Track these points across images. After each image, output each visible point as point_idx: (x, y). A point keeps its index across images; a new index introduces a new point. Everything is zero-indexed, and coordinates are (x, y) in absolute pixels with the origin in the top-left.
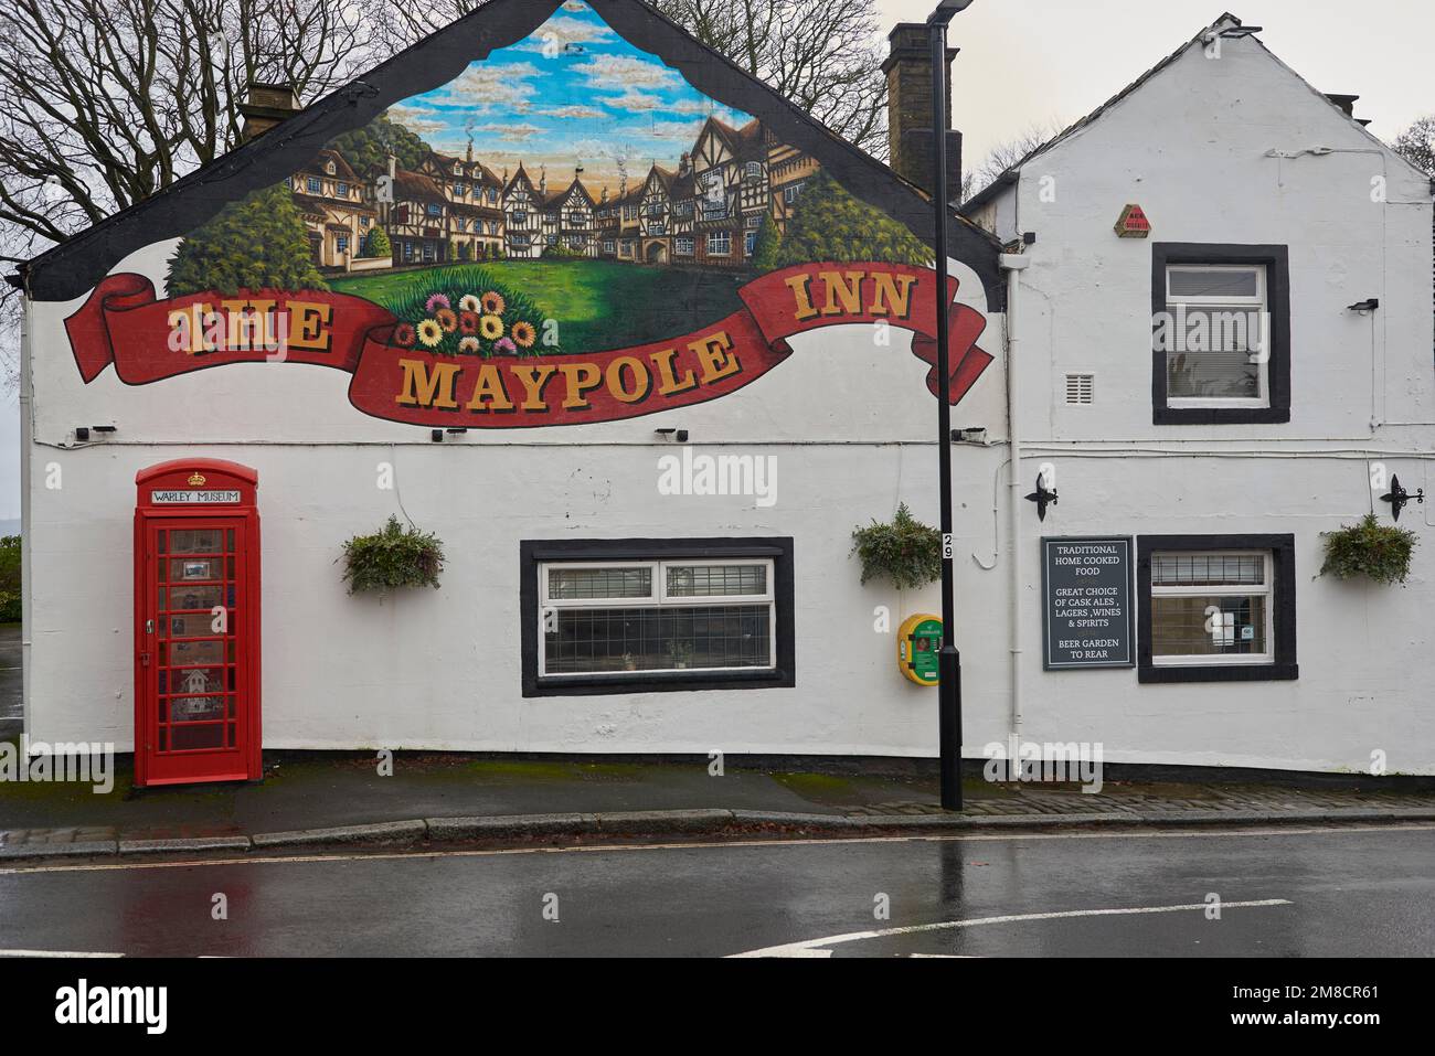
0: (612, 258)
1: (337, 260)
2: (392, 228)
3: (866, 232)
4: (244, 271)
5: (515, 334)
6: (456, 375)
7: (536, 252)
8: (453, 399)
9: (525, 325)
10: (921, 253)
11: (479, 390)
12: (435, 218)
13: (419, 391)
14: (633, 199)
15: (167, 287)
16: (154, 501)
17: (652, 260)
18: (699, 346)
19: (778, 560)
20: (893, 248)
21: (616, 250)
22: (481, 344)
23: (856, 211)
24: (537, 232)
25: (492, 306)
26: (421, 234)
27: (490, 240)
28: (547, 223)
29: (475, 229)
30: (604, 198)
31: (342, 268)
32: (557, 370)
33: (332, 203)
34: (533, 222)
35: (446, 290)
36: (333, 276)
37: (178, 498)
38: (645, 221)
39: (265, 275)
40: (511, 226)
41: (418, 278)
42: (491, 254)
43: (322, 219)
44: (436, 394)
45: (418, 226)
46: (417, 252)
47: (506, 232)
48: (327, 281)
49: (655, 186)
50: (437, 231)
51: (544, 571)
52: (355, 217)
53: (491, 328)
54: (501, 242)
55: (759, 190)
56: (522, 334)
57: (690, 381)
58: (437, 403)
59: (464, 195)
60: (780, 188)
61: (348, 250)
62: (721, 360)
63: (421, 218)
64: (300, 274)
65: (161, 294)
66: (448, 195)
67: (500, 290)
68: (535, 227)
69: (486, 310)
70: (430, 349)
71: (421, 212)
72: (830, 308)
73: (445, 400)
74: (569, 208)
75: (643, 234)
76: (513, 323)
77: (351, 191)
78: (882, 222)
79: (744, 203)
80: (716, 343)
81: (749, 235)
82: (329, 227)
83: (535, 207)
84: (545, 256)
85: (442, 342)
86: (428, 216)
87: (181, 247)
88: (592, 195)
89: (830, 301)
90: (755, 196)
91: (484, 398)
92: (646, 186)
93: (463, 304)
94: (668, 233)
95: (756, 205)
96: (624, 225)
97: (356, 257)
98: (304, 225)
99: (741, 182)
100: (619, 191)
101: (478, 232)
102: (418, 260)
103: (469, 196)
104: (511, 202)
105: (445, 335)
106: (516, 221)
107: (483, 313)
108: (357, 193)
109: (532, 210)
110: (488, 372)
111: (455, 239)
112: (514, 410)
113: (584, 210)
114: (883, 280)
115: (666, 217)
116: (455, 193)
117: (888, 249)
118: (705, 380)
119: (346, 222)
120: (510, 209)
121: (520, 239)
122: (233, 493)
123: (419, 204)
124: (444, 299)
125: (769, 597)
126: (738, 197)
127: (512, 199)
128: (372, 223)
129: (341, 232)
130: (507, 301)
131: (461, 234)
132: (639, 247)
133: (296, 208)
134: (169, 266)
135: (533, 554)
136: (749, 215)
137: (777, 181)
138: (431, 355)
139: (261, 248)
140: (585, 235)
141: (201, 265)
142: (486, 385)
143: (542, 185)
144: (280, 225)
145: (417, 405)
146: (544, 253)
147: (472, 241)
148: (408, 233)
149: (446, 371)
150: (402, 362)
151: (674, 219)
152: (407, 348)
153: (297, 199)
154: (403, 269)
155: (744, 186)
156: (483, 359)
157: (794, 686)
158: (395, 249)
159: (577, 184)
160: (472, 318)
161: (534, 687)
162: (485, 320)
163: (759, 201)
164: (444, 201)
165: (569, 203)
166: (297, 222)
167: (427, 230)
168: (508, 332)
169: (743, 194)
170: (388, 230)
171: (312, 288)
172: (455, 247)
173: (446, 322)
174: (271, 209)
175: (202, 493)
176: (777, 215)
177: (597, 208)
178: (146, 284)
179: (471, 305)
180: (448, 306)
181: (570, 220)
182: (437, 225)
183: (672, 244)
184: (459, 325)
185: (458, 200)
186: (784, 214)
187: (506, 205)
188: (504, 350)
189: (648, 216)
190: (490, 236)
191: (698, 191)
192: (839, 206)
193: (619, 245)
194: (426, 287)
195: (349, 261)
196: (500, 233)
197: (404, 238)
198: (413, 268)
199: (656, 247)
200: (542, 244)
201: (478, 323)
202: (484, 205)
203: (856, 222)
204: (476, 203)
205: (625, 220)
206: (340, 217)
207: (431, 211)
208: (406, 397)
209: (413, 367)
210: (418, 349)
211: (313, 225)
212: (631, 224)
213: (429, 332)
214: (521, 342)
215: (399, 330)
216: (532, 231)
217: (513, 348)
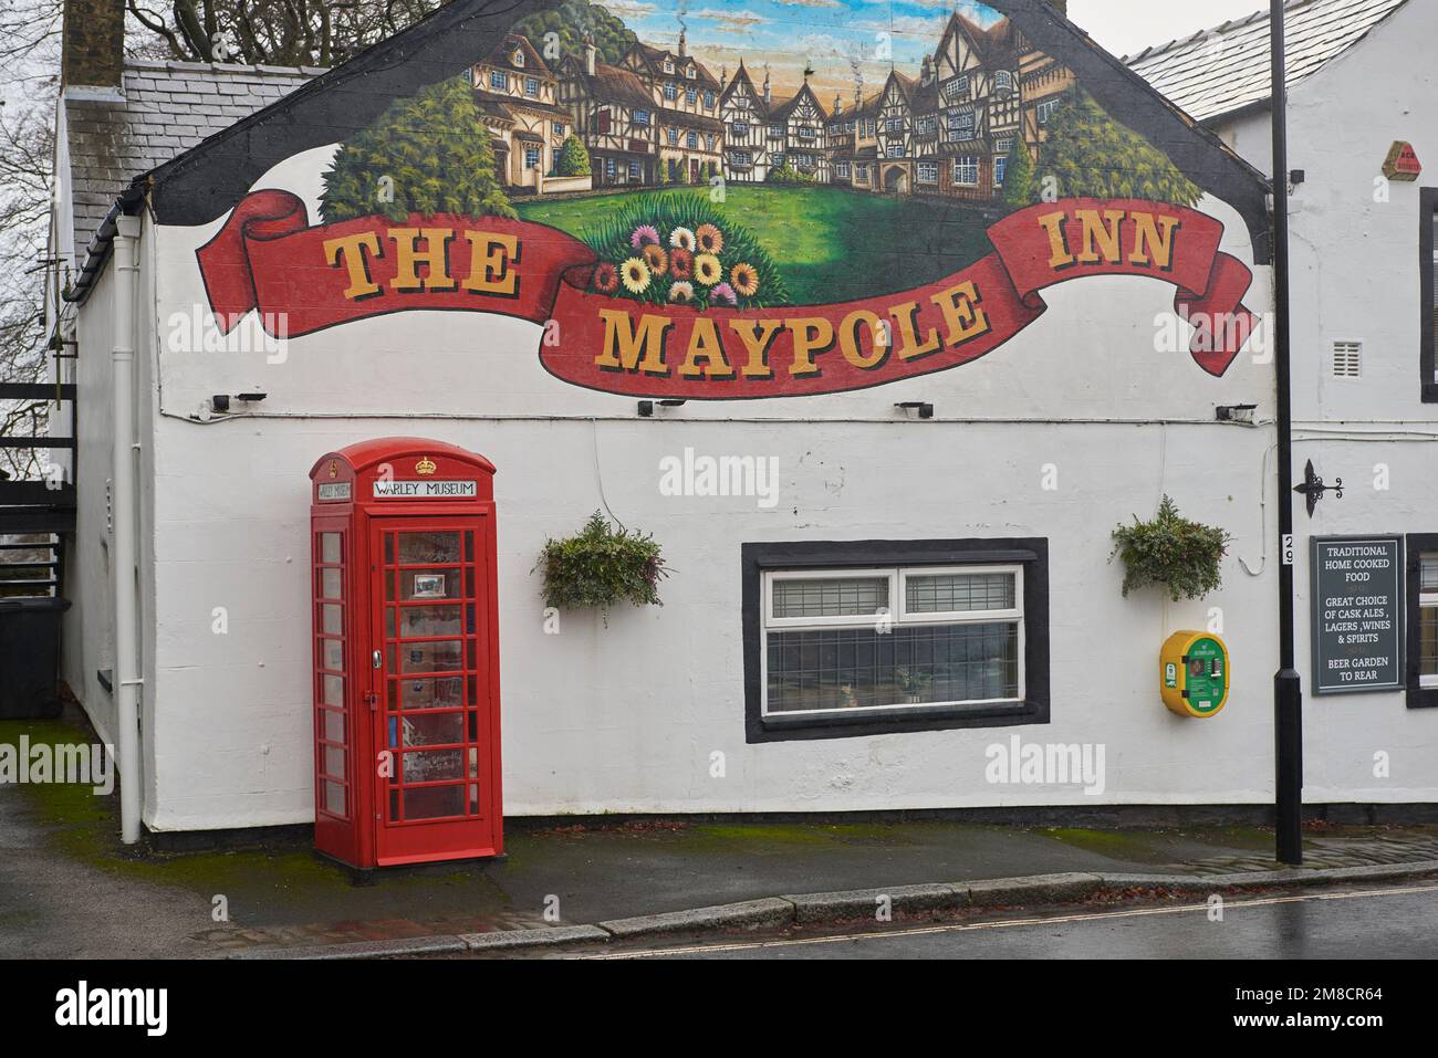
0: (846, 185)
1: (526, 179)
2: (591, 138)
3: (1126, 163)
4: (414, 189)
5: (735, 279)
6: (666, 330)
7: (759, 175)
8: (662, 361)
9: (747, 268)
10: (1184, 190)
11: (693, 351)
12: (642, 127)
13: (623, 351)
14: (868, 112)
15: (322, 210)
16: (376, 494)
17: (891, 189)
18: (943, 299)
19: (1028, 566)
20: (1155, 183)
21: (850, 175)
22: (695, 291)
23: (1114, 136)
24: (761, 149)
25: (708, 242)
26: (626, 147)
27: (706, 158)
28: (772, 139)
29: (689, 141)
30: (837, 108)
31: (532, 190)
32: (783, 326)
33: (519, 103)
34: (756, 137)
35: (655, 221)
36: (520, 199)
37: (404, 491)
38: (883, 139)
39: (440, 196)
40: (730, 140)
41: (621, 204)
42: (703, 175)
43: (508, 124)
44: (642, 355)
45: (622, 136)
46: (621, 170)
47: (725, 148)
48: (515, 205)
49: (894, 96)
50: (645, 144)
51: (767, 580)
52: (547, 123)
53: (707, 270)
54: (718, 160)
55: (1009, 106)
56: (743, 279)
57: (933, 343)
58: (644, 366)
59: (675, 99)
60: (1032, 104)
61: (539, 166)
62: (968, 317)
63: (625, 126)
64: (482, 196)
65: (315, 219)
66: (657, 98)
67: (718, 222)
68: (758, 143)
69: (702, 247)
70: (636, 297)
71: (626, 119)
72: (1087, 255)
73: (652, 363)
74: (797, 119)
75: (880, 156)
76: (732, 265)
77: (543, 89)
78: (1143, 150)
79: (993, 122)
80: (962, 295)
81: (999, 162)
82: (518, 135)
83: (758, 117)
84: (769, 181)
85: (650, 287)
86: (633, 125)
87: (339, 157)
88: (823, 105)
89: (1087, 245)
90: (1005, 113)
91: (699, 360)
92: (884, 96)
93: (675, 240)
94: (908, 155)
95: (1006, 125)
96: (859, 144)
97: (550, 175)
98: (487, 132)
99: (990, 95)
100: (853, 101)
101: (692, 147)
102: (622, 181)
103: (681, 101)
104: (731, 110)
105: (654, 278)
106: (737, 135)
107: (698, 252)
108: (550, 91)
109: (755, 121)
110: (703, 327)
111: (665, 155)
112: (734, 376)
113: (814, 123)
114: (1144, 222)
115: (907, 136)
116: (665, 96)
117: (1148, 184)
118: (950, 342)
119: (537, 129)
120: (729, 119)
121: (740, 157)
122: (468, 484)
123: (623, 109)
124: (652, 232)
125: (1017, 612)
126: (986, 114)
127: (732, 106)
128: (568, 131)
129: (530, 141)
130: (726, 236)
131: (672, 149)
132: (877, 173)
133: (477, 109)
134: (324, 181)
135: (758, 559)
136: (999, 136)
137: (1029, 96)
138: (638, 305)
139: (435, 161)
140: (815, 154)
141: (363, 180)
142: (701, 344)
143: (766, 90)
144: (457, 130)
145: (620, 369)
146: (768, 175)
147: (686, 158)
148: (611, 146)
149: (654, 324)
150: (604, 313)
151: (915, 137)
152: (609, 295)
153: (479, 97)
154: (604, 192)
155: (992, 100)
156: (698, 311)
157: (1048, 722)
158: (595, 165)
159: (805, 89)
160: (686, 258)
161: (760, 730)
162: (700, 260)
163: (1009, 120)
164: (653, 106)
165: (797, 113)
166: (479, 127)
167: (633, 142)
168: (726, 276)
169: (992, 110)
170: (587, 141)
171: (497, 215)
172: (665, 165)
173: (655, 262)
174: (447, 108)
175: (432, 484)
176: (1030, 138)
177: (829, 122)
178: (295, 204)
179: (684, 241)
180: (657, 240)
181: (797, 135)
182: (644, 137)
183: (913, 168)
184: (669, 266)
185: (668, 105)
186: (1036, 136)
187: (724, 113)
188: (722, 299)
189: (886, 134)
190: (706, 151)
191: (942, 105)
192: (1096, 129)
193: (854, 169)
194: (632, 216)
195: (541, 179)
196: (718, 149)
197: (605, 151)
198: (616, 191)
199: (895, 173)
200: (765, 165)
201: (692, 264)
202: (699, 112)
203: (1115, 150)
204: (690, 110)
205: (861, 138)
206: (528, 122)
207: (638, 118)
208: (606, 358)
209: (616, 319)
210: (622, 296)
211: (498, 131)
212: (868, 142)
213: (635, 274)
214: (742, 289)
215: (600, 271)
216: (754, 148)
217: (732, 297)
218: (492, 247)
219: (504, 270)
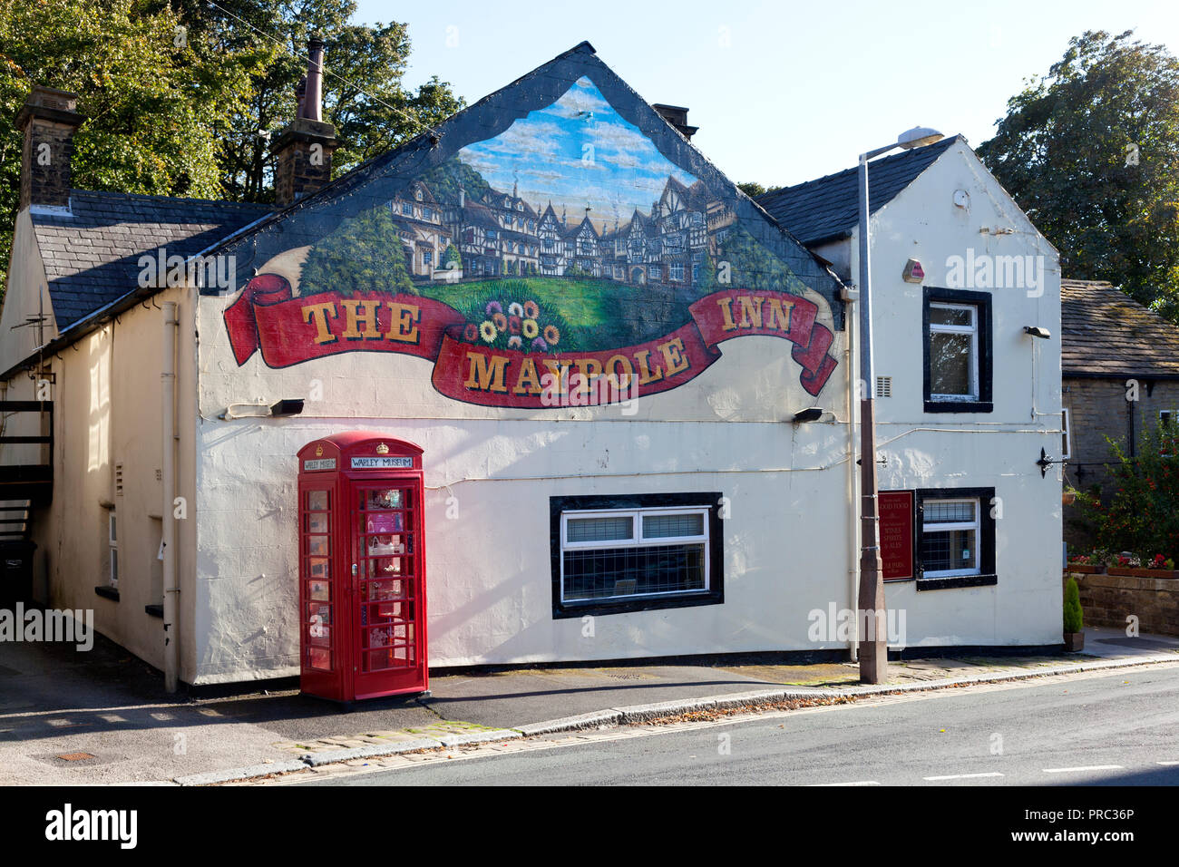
0: (609, 279)
1: (424, 271)
2: (463, 246)
3: (765, 270)
4: (357, 276)
5: (546, 335)
6: (506, 365)
7: (560, 271)
8: (504, 385)
9: (552, 328)
10: (797, 286)
11: (522, 379)
12: (493, 240)
13: (481, 378)
14: (623, 234)
15: (300, 288)
16: (353, 466)
17: (636, 282)
18: (665, 349)
20: (781, 281)
21: (612, 272)
22: (523, 342)
23: (759, 253)
24: (562, 256)
25: (530, 312)
26: (483, 252)
27: (529, 260)
28: (567, 249)
29: (519, 250)
30: (604, 232)
31: (427, 277)
32: (574, 363)
33: (420, 224)
34: (558, 248)
35: (500, 298)
36: (421, 283)
37: (370, 463)
38: (630, 251)
39: (372, 280)
40: (543, 250)
41: (480, 288)
42: (529, 271)
43: (413, 237)
45: (481, 246)
46: (480, 267)
47: (540, 254)
48: (417, 287)
49: (636, 226)
50: (493, 251)
51: (567, 516)
52: (436, 236)
53: (530, 329)
54: (536, 262)
55: (701, 233)
56: (551, 335)
57: (659, 375)
58: (493, 388)
59: (512, 224)
60: (714, 232)
61: (432, 263)
62: (678, 360)
63: (483, 240)
64: (397, 281)
65: (296, 293)
66: (501, 223)
67: (537, 300)
68: (559, 252)
69: (527, 314)
70: (487, 345)
71: (483, 235)
72: (744, 323)
73: (499, 386)
74: (581, 238)
75: (629, 262)
76: (545, 326)
77: (434, 216)
78: (774, 261)
79: (692, 243)
80: (675, 346)
81: (695, 267)
82: (418, 243)
83: (559, 236)
84: (564, 276)
85: (496, 339)
86: (487, 239)
87: (311, 254)
88: (596, 229)
89: (744, 317)
90: (698, 237)
91: (526, 384)
92: (630, 226)
93: (511, 310)
94: (645, 261)
95: (699, 244)
96: (617, 254)
97: (438, 269)
98: (400, 240)
99: (690, 226)
100: (614, 228)
101: (521, 254)
102: (480, 273)
103: (515, 225)
104: (544, 231)
105: (499, 333)
106: (548, 246)
107: (525, 318)
108: (438, 216)
109: (557, 238)
110: (528, 364)
111: (506, 258)
113: (591, 241)
114: (775, 304)
115: (644, 249)
116: (506, 222)
117: (777, 282)
118: (668, 374)
119: (430, 240)
120: (543, 237)
121: (548, 260)
122: (407, 459)
123: (481, 229)
124: (498, 305)
125: (704, 538)
126: (688, 237)
127: (544, 229)
128: (448, 241)
129: (426, 247)
130: (541, 307)
131: (510, 255)
132: (627, 270)
133: (395, 226)
134: (301, 269)
135: (559, 505)
136: (694, 251)
137: (711, 228)
138: (488, 350)
139: (370, 258)
140: (592, 260)
141: (325, 268)
142: (527, 374)
143: (564, 219)
144: (383, 239)
145: (479, 389)
146: (565, 271)
147: (517, 260)
148: (474, 251)
149: (499, 362)
150: (469, 355)
151: (649, 252)
152: (472, 344)
153: (397, 220)
154: (470, 279)
155: (692, 229)
156: (525, 355)
157: (723, 602)
158: (464, 262)
159: (586, 220)
160: (517, 322)
161: (560, 611)
162: (526, 323)
163: (701, 242)
164: (498, 228)
165: (582, 235)
166: (395, 238)
167: (487, 250)
168: (541, 333)
169: (692, 235)
170: (460, 248)
171: (406, 292)
172: (506, 264)
173: (499, 324)
174: (377, 225)
175: (386, 459)
176: (712, 253)
177: (599, 240)
178: (285, 283)
179: (517, 311)
180: (500, 310)
181: (582, 248)
182: (493, 247)
183: (647, 270)
184: (508, 326)
185: (508, 227)
186: (716, 252)
187: (540, 233)
188: (539, 347)
189: (632, 248)
190: (531, 257)
191: (663, 232)
192: (749, 248)
193: (614, 269)
194: (485, 295)
195: (433, 271)
196: (536, 256)
197: (472, 256)
198: (476, 279)
199: (638, 272)
200: (564, 265)
201: (522, 326)
202: (525, 232)
203: (759, 261)
204: (520, 231)
205: (619, 250)
206: (424, 235)
207: (490, 234)
208: (471, 383)
209: (477, 359)
210: (482, 346)
211: (407, 241)
212: (622, 253)
213: (488, 331)
214: (550, 341)
215: (468, 328)
216: (557, 255)
217: (544, 346)
218: (403, 313)
219: (410, 327)
